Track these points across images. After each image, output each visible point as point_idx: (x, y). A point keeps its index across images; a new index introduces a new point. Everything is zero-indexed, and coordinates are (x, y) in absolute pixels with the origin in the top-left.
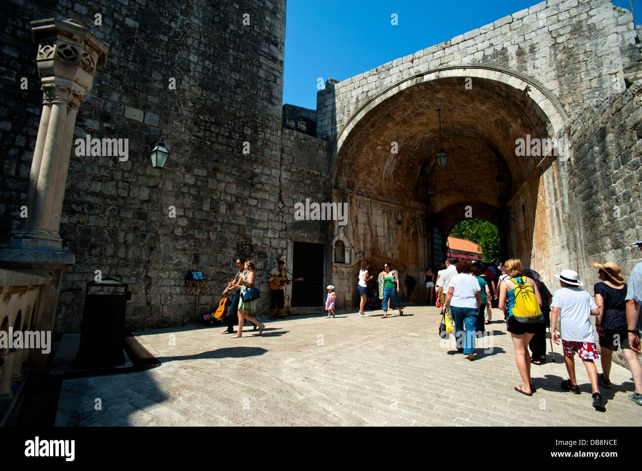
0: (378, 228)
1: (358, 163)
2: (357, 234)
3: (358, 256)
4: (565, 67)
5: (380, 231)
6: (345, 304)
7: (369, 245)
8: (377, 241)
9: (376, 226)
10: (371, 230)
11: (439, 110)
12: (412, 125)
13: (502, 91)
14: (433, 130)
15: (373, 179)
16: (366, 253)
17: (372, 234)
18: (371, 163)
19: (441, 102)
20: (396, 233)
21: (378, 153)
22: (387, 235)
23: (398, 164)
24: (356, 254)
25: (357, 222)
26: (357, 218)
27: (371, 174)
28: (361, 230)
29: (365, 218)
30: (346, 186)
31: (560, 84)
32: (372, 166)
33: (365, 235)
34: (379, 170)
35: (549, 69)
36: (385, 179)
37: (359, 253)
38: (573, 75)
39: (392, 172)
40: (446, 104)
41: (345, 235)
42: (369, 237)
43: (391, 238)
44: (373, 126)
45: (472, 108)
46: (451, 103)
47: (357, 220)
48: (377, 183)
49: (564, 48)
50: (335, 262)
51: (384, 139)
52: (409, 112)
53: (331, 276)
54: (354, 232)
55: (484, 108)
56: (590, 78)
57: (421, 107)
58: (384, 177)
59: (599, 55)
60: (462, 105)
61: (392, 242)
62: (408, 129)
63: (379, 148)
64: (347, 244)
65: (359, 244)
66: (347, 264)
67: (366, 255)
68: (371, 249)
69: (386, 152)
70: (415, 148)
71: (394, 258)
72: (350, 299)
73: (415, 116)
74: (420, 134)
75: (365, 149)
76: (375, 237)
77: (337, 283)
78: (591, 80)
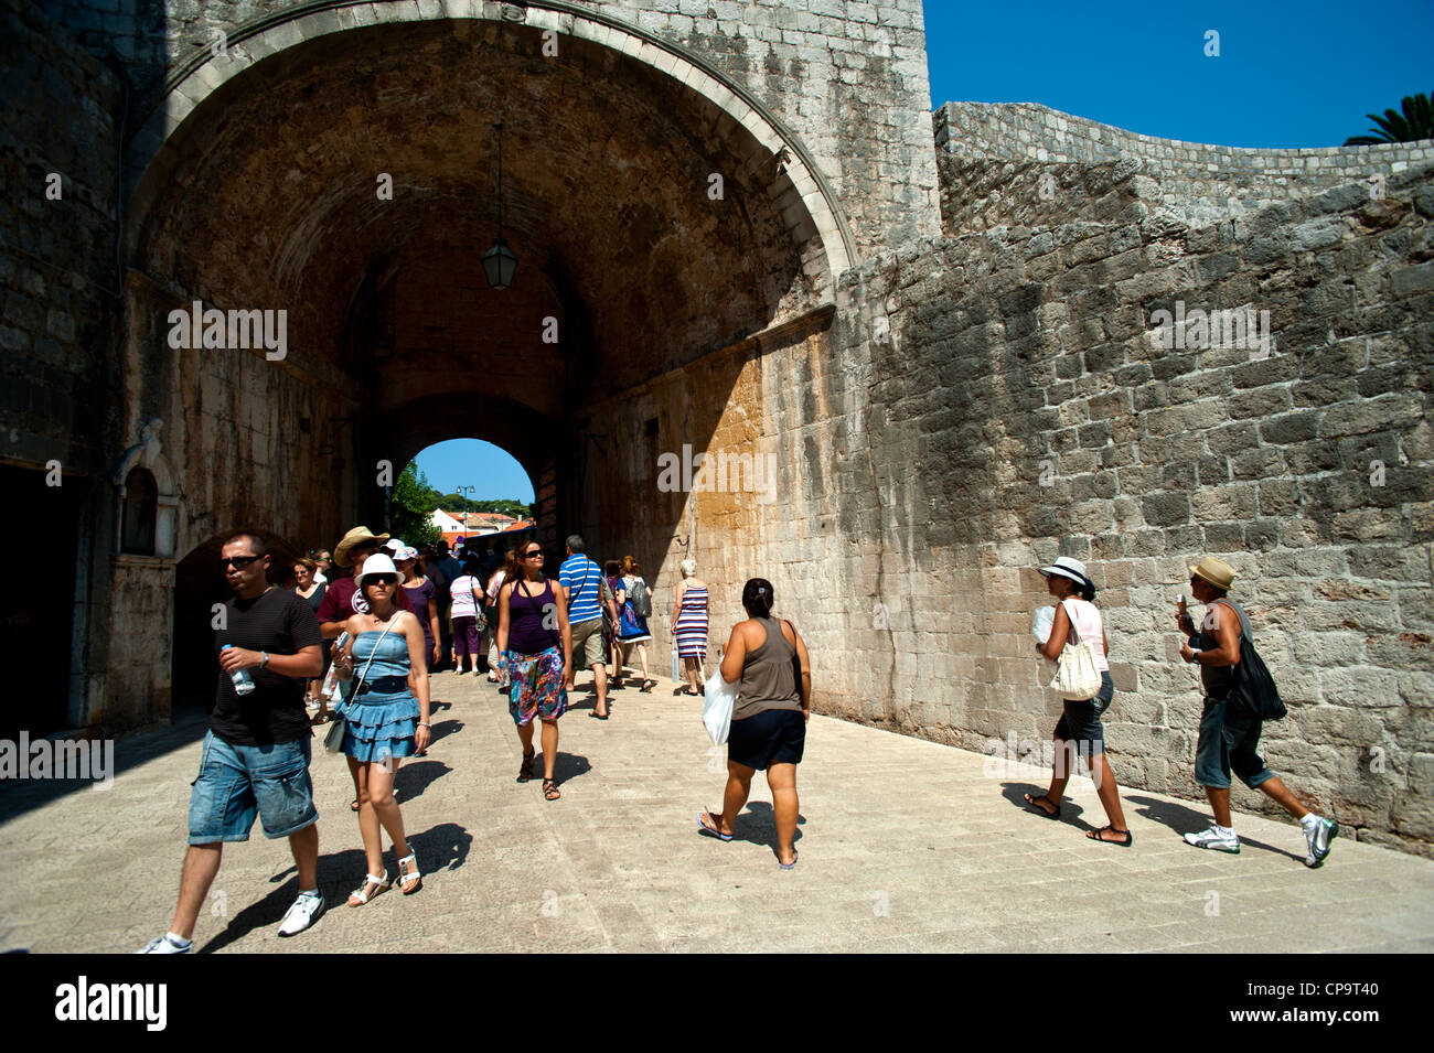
0: (255, 436)
1: (223, 201)
2: (198, 451)
3: (197, 527)
4: (854, 138)
5: (261, 449)
6: (150, 705)
7: (229, 490)
8: (250, 479)
9: (250, 429)
10: (237, 443)
11: (499, 128)
12: (406, 141)
13: (712, 138)
14: (441, 182)
15: (252, 273)
16: (220, 517)
17: (238, 453)
18: (258, 218)
19: (522, 105)
20: (297, 459)
21: (285, 190)
22: (275, 463)
23: (321, 246)
24: (191, 521)
25: (198, 410)
26: (198, 391)
27: (251, 254)
28: (209, 441)
29: (224, 398)
30: (170, 272)
31: (843, 171)
32: (258, 230)
33: (220, 457)
34: (273, 247)
35: (825, 130)
36: (283, 281)
37: (202, 516)
38: (866, 161)
39: (303, 264)
40: (531, 118)
41: (163, 451)
42: (230, 463)
43: (285, 473)
44: (308, 93)
45: (590, 153)
46: (544, 119)
47: (199, 403)
48: (259, 290)
49: (853, 97)
50: (125, 550)
51: (317, 154)
52: (425, 98)
53: (109, 605)
54: (187, 442)
55: (623, 164)
56: (892, 181)
57: (463, 98)
58: (279, 276)
59: (908, 141)
60: (568, 138)
61: (285, 485)
62: (391, 149)
63: (294, 174)
64: (165, 484)
65: (202, 485)
66: (161, 558)
67: (220, 525)
68: (232, 506)
69: (306, 198)
70: (375, 213)
71: (289, 535)
72: (168, 684)
73: (431, 119)
74: (407, 176)
75: (255, 161)
76: (245, 463)
77: (129, 628)
78: (893, 184)
